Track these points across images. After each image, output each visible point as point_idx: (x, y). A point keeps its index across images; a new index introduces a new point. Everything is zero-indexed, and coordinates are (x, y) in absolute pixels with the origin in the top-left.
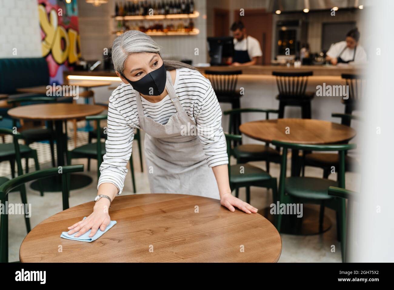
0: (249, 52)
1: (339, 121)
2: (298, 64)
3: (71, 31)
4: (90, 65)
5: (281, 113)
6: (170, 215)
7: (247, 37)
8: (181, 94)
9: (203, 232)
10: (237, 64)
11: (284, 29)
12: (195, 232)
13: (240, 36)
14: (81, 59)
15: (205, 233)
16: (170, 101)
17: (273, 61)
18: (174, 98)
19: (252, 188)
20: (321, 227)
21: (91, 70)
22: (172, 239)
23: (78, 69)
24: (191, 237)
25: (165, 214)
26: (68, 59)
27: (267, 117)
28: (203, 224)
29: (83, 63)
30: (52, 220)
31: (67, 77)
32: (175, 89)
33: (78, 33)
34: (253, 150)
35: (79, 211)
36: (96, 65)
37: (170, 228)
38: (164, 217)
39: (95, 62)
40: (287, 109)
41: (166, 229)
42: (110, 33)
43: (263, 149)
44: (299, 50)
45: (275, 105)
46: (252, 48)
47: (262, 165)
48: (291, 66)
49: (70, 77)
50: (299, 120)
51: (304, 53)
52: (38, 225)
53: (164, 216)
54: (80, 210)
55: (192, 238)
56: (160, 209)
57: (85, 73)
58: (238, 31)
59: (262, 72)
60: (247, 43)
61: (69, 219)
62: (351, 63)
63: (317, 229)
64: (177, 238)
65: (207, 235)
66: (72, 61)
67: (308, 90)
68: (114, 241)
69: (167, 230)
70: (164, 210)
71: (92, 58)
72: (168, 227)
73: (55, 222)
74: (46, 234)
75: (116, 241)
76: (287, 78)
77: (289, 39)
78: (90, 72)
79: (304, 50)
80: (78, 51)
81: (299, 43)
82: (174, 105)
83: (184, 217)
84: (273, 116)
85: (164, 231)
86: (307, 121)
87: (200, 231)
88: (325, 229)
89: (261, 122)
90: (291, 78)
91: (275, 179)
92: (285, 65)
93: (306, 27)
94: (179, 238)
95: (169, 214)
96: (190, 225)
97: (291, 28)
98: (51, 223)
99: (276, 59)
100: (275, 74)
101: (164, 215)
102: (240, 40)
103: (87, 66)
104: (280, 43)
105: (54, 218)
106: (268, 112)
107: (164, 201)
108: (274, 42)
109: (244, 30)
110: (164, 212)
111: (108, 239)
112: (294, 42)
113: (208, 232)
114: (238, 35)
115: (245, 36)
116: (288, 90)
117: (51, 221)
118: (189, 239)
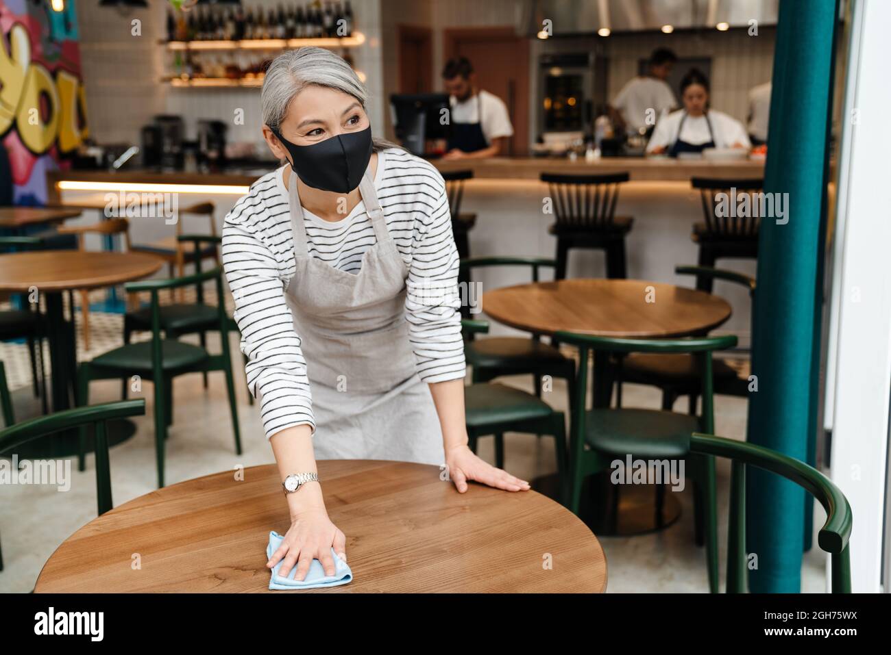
0: (485, 128)
1: (690, 282)
2: (593, 156)
3: (64, 76)
4: (111, 157)
5: (560, 266)
6: (357, 509)
7: (478, 94)
8: (388, 202)
9: (438, 544)
10: (457, 155)
11: (556, 72)
12: (419, 545)
13: (463, 91)
14: (89, 142)
15: (440, 545)
16: (364, 218)
17: (536, 147)
18: (373, 210)
19: (509, 436)
20: (659, 516)
21: (114, 168)
22: (372, 562)
23: (83, 167)
24: (412, 556)
25: (346, 506)
26: (57, 141)
27: (535, 277)
28: (433, 524)
29: (95, 152)
30: (93, 530)
31: (57, 185)
32: (376, 190)
33: (81, 82)
34: (504, 351)
35: (153, 506)
36: (125, 157)
37: (362, 536)
38: (343, 513)
39: (123, 148)
40: (573, 254)
41: (354, 540)
42: (156, 79)
43: (526, 348)
44: (591, 121)
45: (548, 248)
46: (491, 118)
47: (524, 383)
48: (578, 159)
49: (64, 185)
50: (603, 282)
51: (604, 128)
52: (64, 544)
53: (344, 511)
54: (153, 504)
55: (413, 558)
56: (334, 496)
57: (100, 174)
58: (458, 80)
59: (518, 174)
60: (479, 106)
61: (133, 527)
62: (708, 152)
63: (650, 521)
64: (381, 560)
65: (445, 549)
66: (66, 146)
67: (620, 213)
68: (244, 572)
69: (358, 543)
70: (343, 496)
71: (115, 138)
72: (358, 535)
73: (101, 535)
74: (87, 563)
75: (247, 572)
76: (573, 188)
77: (569, 95)
78: (112, 173)
79: (602, 121)
80: (82, 123)
81: (589, 105)
82: (372, 227)
83: (388, 512)
84: (547, 274)
85: (351, 545)
86: (619, 284)
87: (429, 542)
88: (667, 521)
89: (523, 287)
90: (583, 188)
91: (561, 416)
92: (564, 155)
93: (603, 68)
94: (386, 558)
95: (354, 506)
96: (406, 529)
97: (572, 71)
98: (92, 537)
99: (540, 140)
100: (546, 178)
101: (346, 508)
102: (464, 99)
103: (105, 157)
104: (547, 104)
105: (98, 525)
106: (536, 265)
107: (339, 476)
108: (534, 102)
109: (473, 77)
110: (343, 502)
111: (231, 569)
112: (579, 101)
113: (447, 544)
114: (458, 87)
115: (474, 90)
116: (575, 213)
117: (91, 534)
118: (408, 560)
